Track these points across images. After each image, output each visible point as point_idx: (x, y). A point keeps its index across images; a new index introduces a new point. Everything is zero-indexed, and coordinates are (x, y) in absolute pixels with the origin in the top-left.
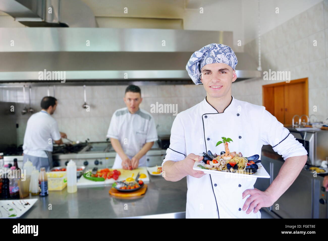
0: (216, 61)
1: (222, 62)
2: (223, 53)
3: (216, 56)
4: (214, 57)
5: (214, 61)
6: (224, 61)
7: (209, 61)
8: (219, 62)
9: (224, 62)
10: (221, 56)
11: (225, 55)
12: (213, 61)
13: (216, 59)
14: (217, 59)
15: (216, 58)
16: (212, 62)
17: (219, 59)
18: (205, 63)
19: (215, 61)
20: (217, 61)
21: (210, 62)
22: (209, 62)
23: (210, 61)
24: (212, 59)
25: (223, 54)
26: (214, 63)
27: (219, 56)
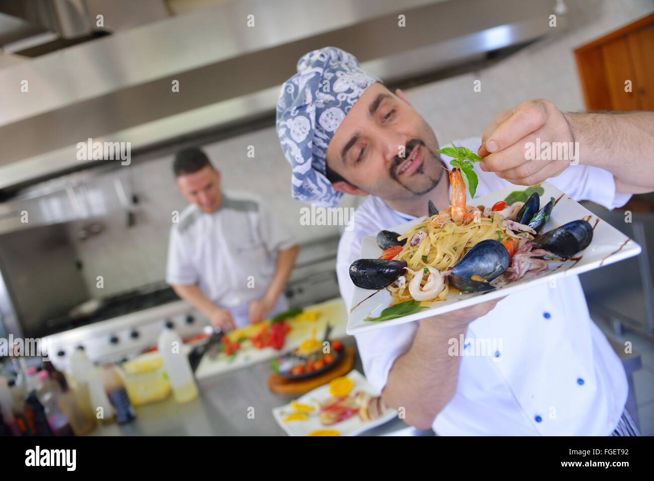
0: (349, 101)
1: (362, 91)
2: (338, 74)
3: (335, 95)
4: (332, 98)
5: (344, 106)
6: (362, 81)
7: (331, 118)
8: (358, 98)
9: (367, 85)
10: (345, 81)
11: (345, 71)
12: (343, 110)
13: (344, 99)
14: (345, 95)
15: (339, 97)
16: (342, 115)
17: (350, 91)
18: (325, 137)
19: (345, 103)
20: (352, 99)
21: (336, 119)
22: (332, 122)
23: (334, 117)
24: (333, 109)
25: (342, 74)
26: (349, 110)
27: (339, 86)
